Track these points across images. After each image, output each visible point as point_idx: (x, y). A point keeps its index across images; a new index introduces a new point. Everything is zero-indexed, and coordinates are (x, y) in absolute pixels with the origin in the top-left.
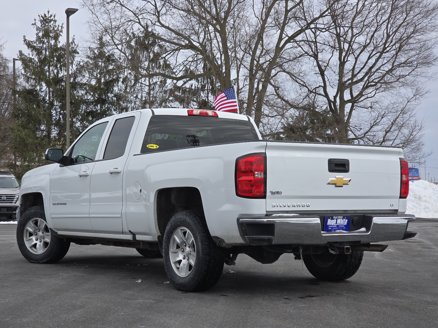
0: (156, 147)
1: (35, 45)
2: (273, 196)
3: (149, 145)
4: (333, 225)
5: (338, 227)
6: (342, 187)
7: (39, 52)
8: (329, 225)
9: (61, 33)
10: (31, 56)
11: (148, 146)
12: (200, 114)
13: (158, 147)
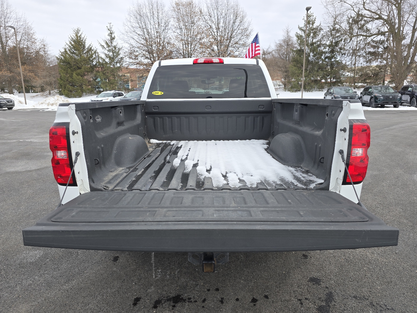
0: (161, 93)
1: (303, 29)
3: (154, 92)
7: (304, 31)
9: (315, 21)
10: (301, 34)
12: (204, 62)
13: (163, 93)
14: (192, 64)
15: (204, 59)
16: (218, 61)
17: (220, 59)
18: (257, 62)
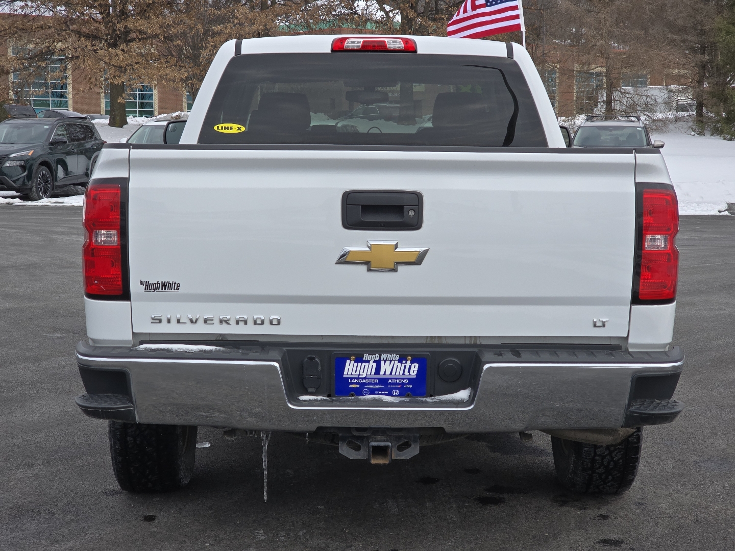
0: (239, 129)
2: (152, 293)
3: (220, 126)
4: (365, 378)
5: (385, 385)
6: (395, 270)
8: (351, 379)
11: (218, 127)
12: (363, 46)
13: (243, 129)
14: (329, 51)
15: (362, 40)
16: (400, 45)
17: (406, 41)
18: (510, 51)
